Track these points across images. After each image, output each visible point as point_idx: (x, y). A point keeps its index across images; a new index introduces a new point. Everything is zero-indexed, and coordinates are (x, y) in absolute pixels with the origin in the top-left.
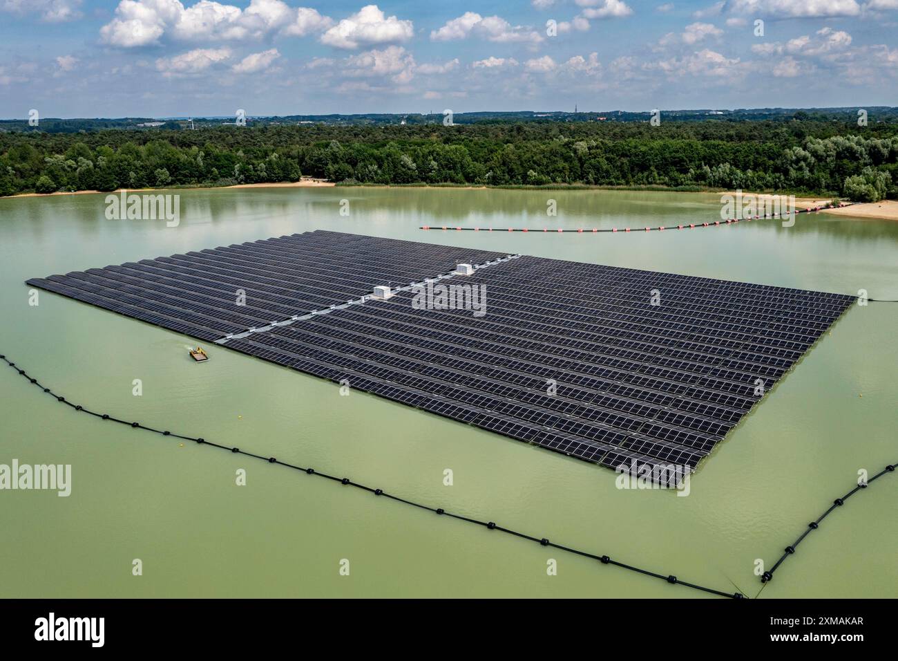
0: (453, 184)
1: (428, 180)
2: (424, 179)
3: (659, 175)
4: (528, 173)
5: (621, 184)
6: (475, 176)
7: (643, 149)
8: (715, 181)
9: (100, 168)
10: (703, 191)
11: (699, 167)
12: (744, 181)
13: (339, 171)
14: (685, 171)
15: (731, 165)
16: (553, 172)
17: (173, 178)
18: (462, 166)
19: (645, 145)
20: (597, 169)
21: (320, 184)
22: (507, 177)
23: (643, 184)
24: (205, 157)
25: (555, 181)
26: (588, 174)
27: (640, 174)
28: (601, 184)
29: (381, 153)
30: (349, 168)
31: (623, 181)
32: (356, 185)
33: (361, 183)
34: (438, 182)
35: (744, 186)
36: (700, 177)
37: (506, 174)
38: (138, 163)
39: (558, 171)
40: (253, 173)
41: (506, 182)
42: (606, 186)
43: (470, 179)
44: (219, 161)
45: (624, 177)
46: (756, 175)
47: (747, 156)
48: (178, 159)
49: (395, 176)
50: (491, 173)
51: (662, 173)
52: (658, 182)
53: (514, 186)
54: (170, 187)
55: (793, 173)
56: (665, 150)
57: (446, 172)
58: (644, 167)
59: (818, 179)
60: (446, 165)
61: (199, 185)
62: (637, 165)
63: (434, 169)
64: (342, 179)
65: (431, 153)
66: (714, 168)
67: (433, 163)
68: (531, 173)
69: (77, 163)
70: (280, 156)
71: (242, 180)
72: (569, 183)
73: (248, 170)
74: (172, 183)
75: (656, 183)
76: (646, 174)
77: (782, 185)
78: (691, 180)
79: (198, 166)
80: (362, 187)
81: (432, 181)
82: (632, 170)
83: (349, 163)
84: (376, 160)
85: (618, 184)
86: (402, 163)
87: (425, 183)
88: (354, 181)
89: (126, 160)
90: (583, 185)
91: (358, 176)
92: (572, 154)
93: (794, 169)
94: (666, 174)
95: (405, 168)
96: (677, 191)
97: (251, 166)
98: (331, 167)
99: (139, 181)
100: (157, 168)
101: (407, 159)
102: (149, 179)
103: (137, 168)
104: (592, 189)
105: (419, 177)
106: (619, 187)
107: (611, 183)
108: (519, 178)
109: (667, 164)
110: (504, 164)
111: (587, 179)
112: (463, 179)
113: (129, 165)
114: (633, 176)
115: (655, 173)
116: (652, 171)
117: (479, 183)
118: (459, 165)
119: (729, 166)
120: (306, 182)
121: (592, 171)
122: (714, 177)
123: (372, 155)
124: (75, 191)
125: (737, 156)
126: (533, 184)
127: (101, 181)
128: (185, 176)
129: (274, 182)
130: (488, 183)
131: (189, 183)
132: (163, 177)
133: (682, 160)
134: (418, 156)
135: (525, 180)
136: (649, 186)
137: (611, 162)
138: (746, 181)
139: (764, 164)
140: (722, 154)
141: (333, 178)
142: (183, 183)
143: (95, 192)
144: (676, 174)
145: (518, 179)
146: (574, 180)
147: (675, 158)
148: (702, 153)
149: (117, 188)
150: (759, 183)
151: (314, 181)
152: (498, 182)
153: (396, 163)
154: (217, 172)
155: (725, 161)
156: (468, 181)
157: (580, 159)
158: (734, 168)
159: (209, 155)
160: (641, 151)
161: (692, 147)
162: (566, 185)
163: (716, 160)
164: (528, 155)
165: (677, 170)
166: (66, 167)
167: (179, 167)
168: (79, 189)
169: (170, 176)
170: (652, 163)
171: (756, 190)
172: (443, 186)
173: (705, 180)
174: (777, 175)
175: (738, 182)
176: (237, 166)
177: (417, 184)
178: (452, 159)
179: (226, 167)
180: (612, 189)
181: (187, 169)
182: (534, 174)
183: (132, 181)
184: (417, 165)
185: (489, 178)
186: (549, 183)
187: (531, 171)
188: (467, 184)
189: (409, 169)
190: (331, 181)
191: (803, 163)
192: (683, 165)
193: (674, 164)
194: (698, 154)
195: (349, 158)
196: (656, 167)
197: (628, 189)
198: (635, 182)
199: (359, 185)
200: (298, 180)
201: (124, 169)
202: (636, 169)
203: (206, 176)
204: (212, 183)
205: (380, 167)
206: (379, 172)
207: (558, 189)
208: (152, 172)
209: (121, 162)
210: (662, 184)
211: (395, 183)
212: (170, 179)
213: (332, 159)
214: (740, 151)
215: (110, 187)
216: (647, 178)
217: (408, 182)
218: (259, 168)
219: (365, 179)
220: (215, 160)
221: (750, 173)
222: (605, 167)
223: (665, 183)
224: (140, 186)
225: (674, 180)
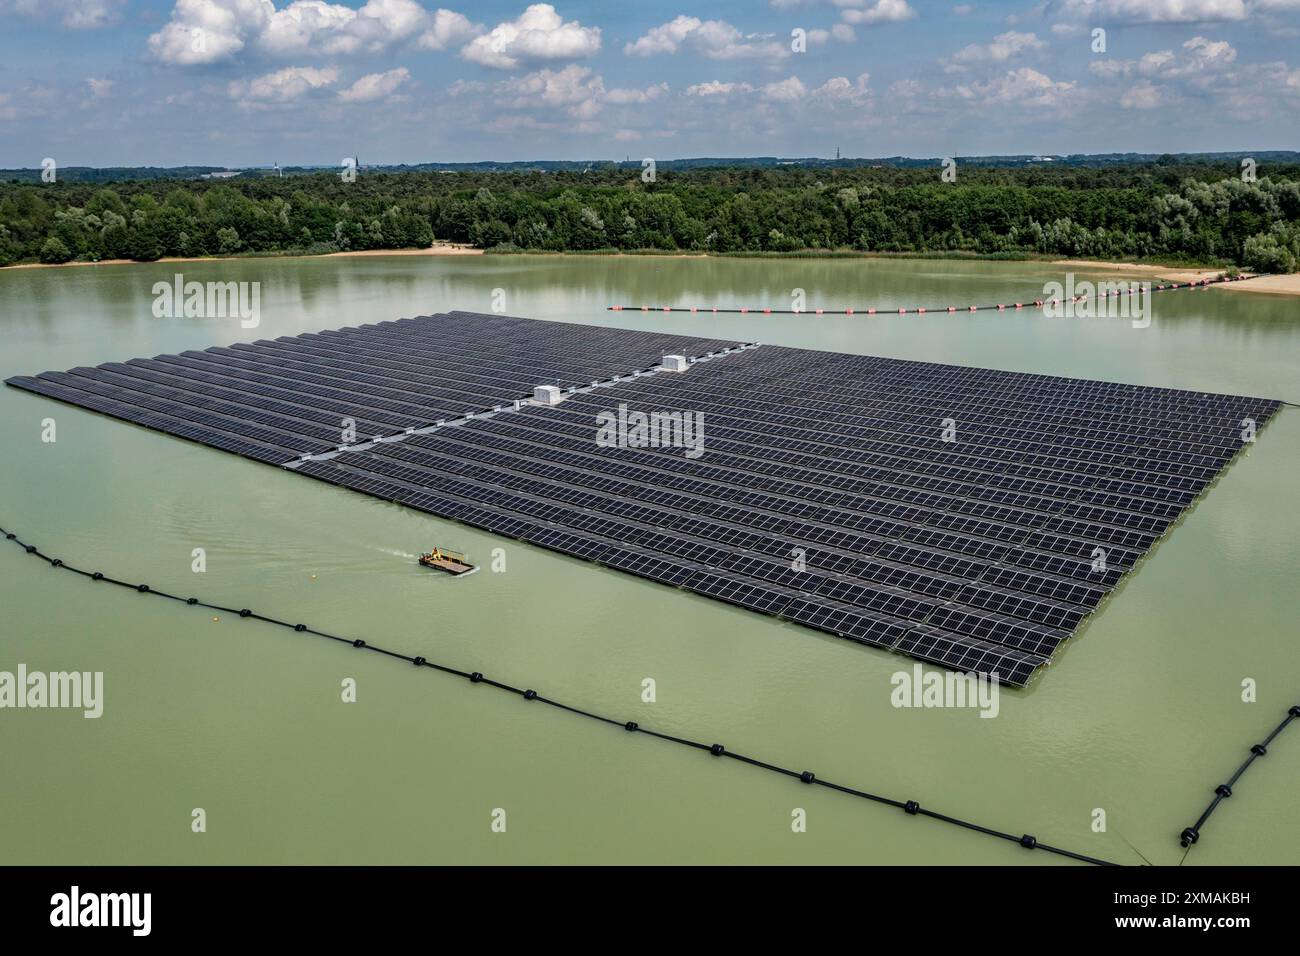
0: (658, 250)
1: (621, 245)
2: (615, 244)
3: (966, 236)
4: (771, 233)
5: (908, 250)
6: (691, 239)
7: (941, 198)
8: (1048, 245)
9: (136, 227)
10: (1032, 259)
11: (1025, 224)
12: (1092, 244)
13: (491, 232)
14: (1004, 230)
15: (1073, 220)
16: (807, 232)
17: (245, 242)
18: (672, 225)
19: (945, 193)
20: (872, 227)
21: (462, 250)
22: (739, 239)
23: (942, 249)
24: (292, 211)
25: (809, 245)
26: (859, 235)
27: (937, 235)
28: (878, 250)
29: (552, 206)
30: (505, 228)
31: (912, 246)
32: (515, 252)
33: (522, 250)
34: (637, 248)
35: (1092, 252)
36: (1027, 239)
37: (737, 236)
38: (192, 220)
39: (814, 231)
40: (362, 234)
41: (738, 247)
42: (885, 253)
43: (684, 243)
44: (313, 217)
45: (913, 239)
46: (1111, 234)
47: (1097, 208)
48: (252, 214)
49: (572, 239)
50: (714, 235)
51: (969, 233)
52: (964, 246)
53: (749, 252)
54: (239, 254)
55: (1166, 232)
56: (973, 199)
57: (648, 232)
58: (942, 225)
59: (1204, 241)
60: (649, 223)
61: (282, 253)
62: (933, 222)
63: (631, 229)
64: (494, 244)
65: (626, 205)
66: (1048, 225)
67: (629, 219)
68: (775, 233)
69: (102, 220)
70: (403, 209)
71: (346, 246)
72: (832, 249)
73: (355, 231)
74: (243, 249)
75: (960, 248)
76: (945, 234)
77: (1149, 250)
78: (1013, 244)
79: (281, 224)
80: (524, 255)
81: (627, 246)
82: (925, 228)
83: (504, 220)
84: (545, 215)
85: (904, 250)
86: (583, 219)
87: (616, 249)
88: (511, 246)
89: (174, 215)
90: (852, 252)
91: (518, 240)
92: (835, 207)
93: (1168, 226)
94: (976, 234)
95: (587, 226)
96: (992, 259)
97: (359, 225)
98: (479, 227)
99: (193, 245)
100: (220, 227)
101: (591, 214)
102: (209, 243)
103: (190, 227)
104: (865, 257)
105: (608, 240)
106: (904, 254)
107: (893, 249)
108: (757, 241)
109: (977, 221)
110: (734, 220)
111: (858, 242)
112: (673, 243)
113: (179, 221)
114: (926, 238)
115: (959, 234)
116: (954, 230)
117: (697, 248)
118: (667, 223)
119: (1069, 222)
120: (442, 249)
121: (866, 231)
122: (1047, 238)
123: (538, 209)
124: (99, 260)
125: (1081, 208)
126: (778, 250)
127: (137, 245)
128: (263, 239)
129: (393, 247)
130: (710, 250)
131: (268, 249)
132: (229, 240)
133: (998, 214)
134: (606, 210)
135: (766, 244)
136: (950, 252)
137: (893, 217)
138: (1096, 243)
139: (1121, 219)
140: (1058, 205)
141: (481, 242)
142: (260, 249)
143: (128, 261)
144: (991, 234)
145: (754, 243)
146: (839, 245)
147: (989, 211)
148: (1029, 204)
149: (161, 257)
150: (1116, 247)
151: (453, 247)
152: (726, 248)
153: (573, 221)
154: (309, 234)
155: (1064, 215)
156: (681, 247)
157: (847, 214)
158: (1077, 225)
159: (298, 208)
160: (938, 202)
161: (1014, 195)
162: (825, 251)
163: (1050, 214)
164: (770, 208)
165: (992, 229)
166: (86, 226)
167: (253, 226)
168: (104, 257)
169: (240, 238)
170: (953, 218)
171: (1110, 258)
172: (644, 254)
173: (1034, 243)
174: (1142, 234)
175: (1083, 246)
176: (339, 225)
177: (605, 250)
178: (657, 214)
179: (322, 226)
180: (895, 257)
181: (265, 228)
182: (779, 235)
183: (183, 245)
184: (605, 223)
185: (712, 240)
186: (801, 248)
187: (775, 230)
188: (679, 250)
189: (594, 229)
190: (479, 247)
191: (1180, 217)
192: (1002, 222)
193: (988, 220)
194: (1023, 205)
195: (505, 213)
196: (961, 225)
197: (919, 258)
198: (930, 247)
199: (520, 253)
200: (429, 245)
201: (171, 229)
202: (931, 228)
203: (293, 239)
204: (301, 249)
205: (550, 225)
206: (549, 232)
207: (814, 257)
208: (213, 233)
209: (168, 217)
210: (970, 249)
211: (572, 249)
212: (239, 244)
213: (479, 215)
214: (1087, 201)
215: (150, 255)
216: (948, 239)
217: (592, 248)
218: (371, 228)
219: (527, 243)
220: (307, 215)
221: (1101, 232)
222: (884, 225)
223: (974, 248)
224: (195, 253)
225: (988, 244)
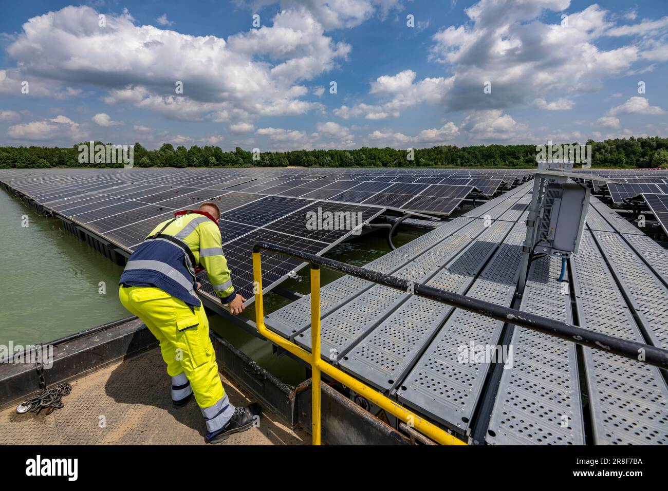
0: (375, 167)
2: (357, 165)
3: (501, 160)
4: (420, 160)
5: (478, 166)
6: (387, 163)
9: (177, 155)
11: (527, 155)
13: (310, 161)
14: (518, 158)
16: (435, 160)
17: (218, 163)
18: (379, 158)
20: (462, 158)
23: (492, 165)
25: (436, 164)
26: (457, 161)
27: (489, 160)
28: (465, 166)
30: (315, 159)
31: (479, 164)
33: (322, 167)
34: (366, 166)
36: (530, 161)
37: (407, 161)
38: (199, 154)
40: (262, 161)
42: (467, 167)
43: (385, 165)
44: (244, 155)
45: (479, 162)
48: (221, 152)
49: (342, 163)
50: (397, 160)
53: (411, 167)
54: (216, 167)
57: (370, 161)
58: (493, 157)
59: (619, 159)
60: (370, 158)
61: (232, 167)
63: (364, 158)
64: (311, 165)
65: (361, 150)
67: (363, 155)
68: (422, 160)
69: (164, 153)
70: (276, 153)
71: (256, 165)
72: (446, 165)
74: (217, 165)
75: (500, 165)
76: (492, 160)
78: (522, 164)
80: (323, 169)
81: (362, 165)
83: (314, 157)
84: (330, 155)
85: (475, 166)
86: (345, 156)
87: (359, 167)
88: (318, 166)
89: (191, 152)
90: (453, 166)
91: (320, 163)
94: (506, 160)
96: (514, 168)
98: (305, 159)
99: (199, 163)
100: (209, 156)
102: (205, 162)
105: (355, 164)
107: (471, 165)
109: (504, 155)
110: (404, 156)
111: (456, 163)
112: (380, 164)
113: (193, 154)
114: (485, 162)
115: (498, 160)
116: (496, 159)
117: (390, 166)
118: (377, 157)
120: (291, 167)
124: (162, 167)
126: (423, 166)
127: (177, 162)
128: (225, 161)
129: (273, 166)
130: (396, 166)
131: (227, 165)
132: (212, 161)
133: (514, 152)
134: (354, 152)
135: (418, 164)
136: (495, 166)
141: (306, 165)
142: (224, 165)
143: (174, 168)
145: (414, 164)
146: (449, 163)
147: (510, 151)
149: (186, 167)
152: (402, 165)
153: (341, 156)
154: (242, 160)
156: (383, 166)
162: (443, 166)
165: (512, 158)
166: (159, 155)
167: (221, 157)
168: (164, 166)
172: (369, 168)
173: (533, 162)
177: (354, 167)
179: (247, 158)
180: (472, 168)
181: (225, 158)
182: (424, 161)
183: (195, 163)
184: (353, 157)
185: (396, 163)
186: (433, 165)
189: (349, 158)
190: (305, 167)
192: (515, 155)
195: (314, 154)
198: (487, 165)
200: (287, 166)
201: (191, 156)
203: (236, 162)
204: (239, 166)
205: (332, 159)
208: (207, 159)
210: (505, 165)
211: (341, 167)
212: (216, 162)
213: (305, 156)
215: (182, 166)
216: (494, 162)
217: (349, 166)
219: (324, 164)
222: (466, 156)
223: (506, 165)
224: (200, 166)
225: (512, 163)
